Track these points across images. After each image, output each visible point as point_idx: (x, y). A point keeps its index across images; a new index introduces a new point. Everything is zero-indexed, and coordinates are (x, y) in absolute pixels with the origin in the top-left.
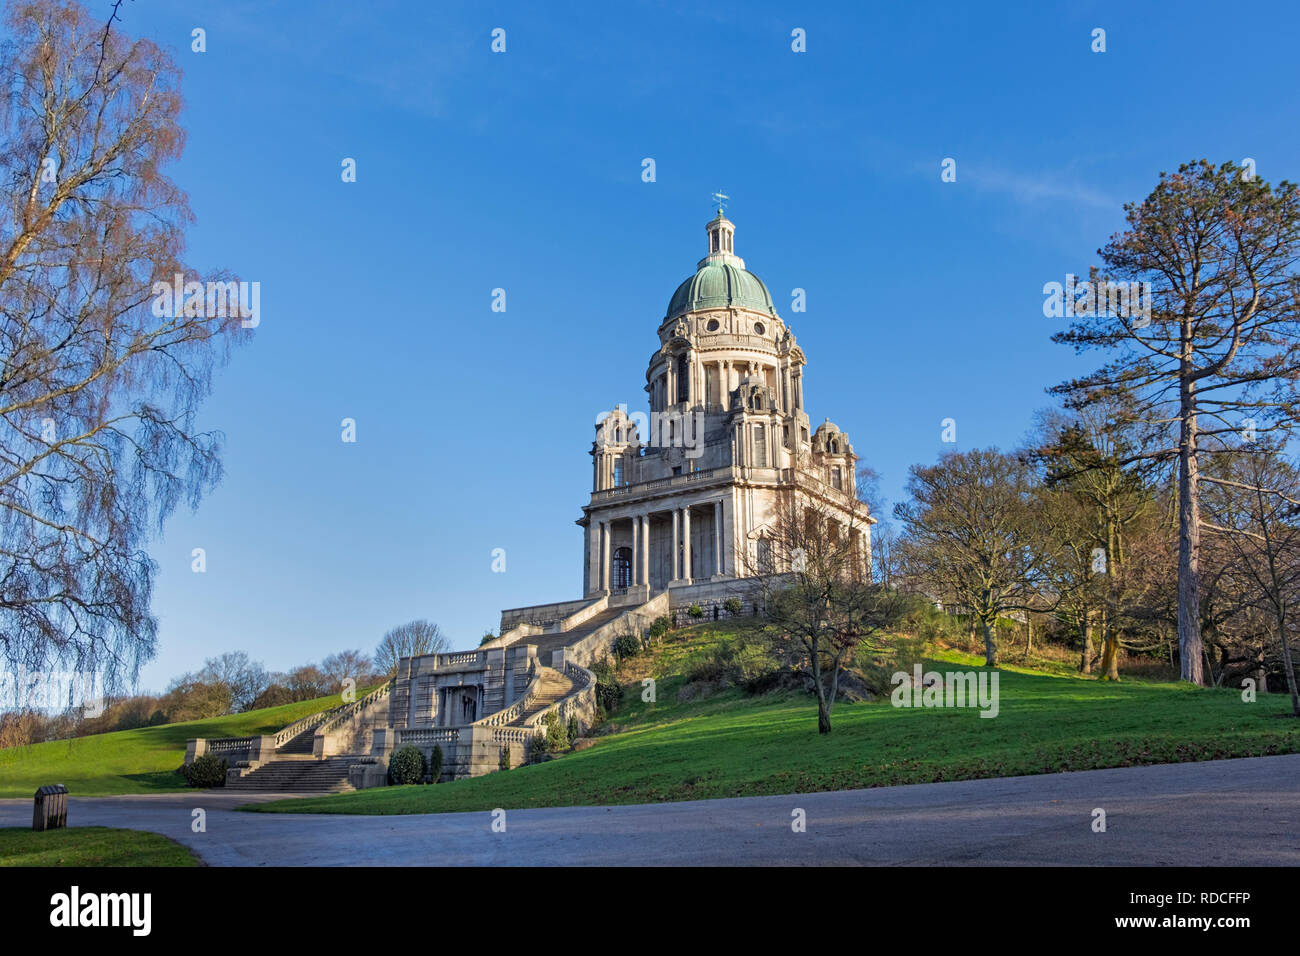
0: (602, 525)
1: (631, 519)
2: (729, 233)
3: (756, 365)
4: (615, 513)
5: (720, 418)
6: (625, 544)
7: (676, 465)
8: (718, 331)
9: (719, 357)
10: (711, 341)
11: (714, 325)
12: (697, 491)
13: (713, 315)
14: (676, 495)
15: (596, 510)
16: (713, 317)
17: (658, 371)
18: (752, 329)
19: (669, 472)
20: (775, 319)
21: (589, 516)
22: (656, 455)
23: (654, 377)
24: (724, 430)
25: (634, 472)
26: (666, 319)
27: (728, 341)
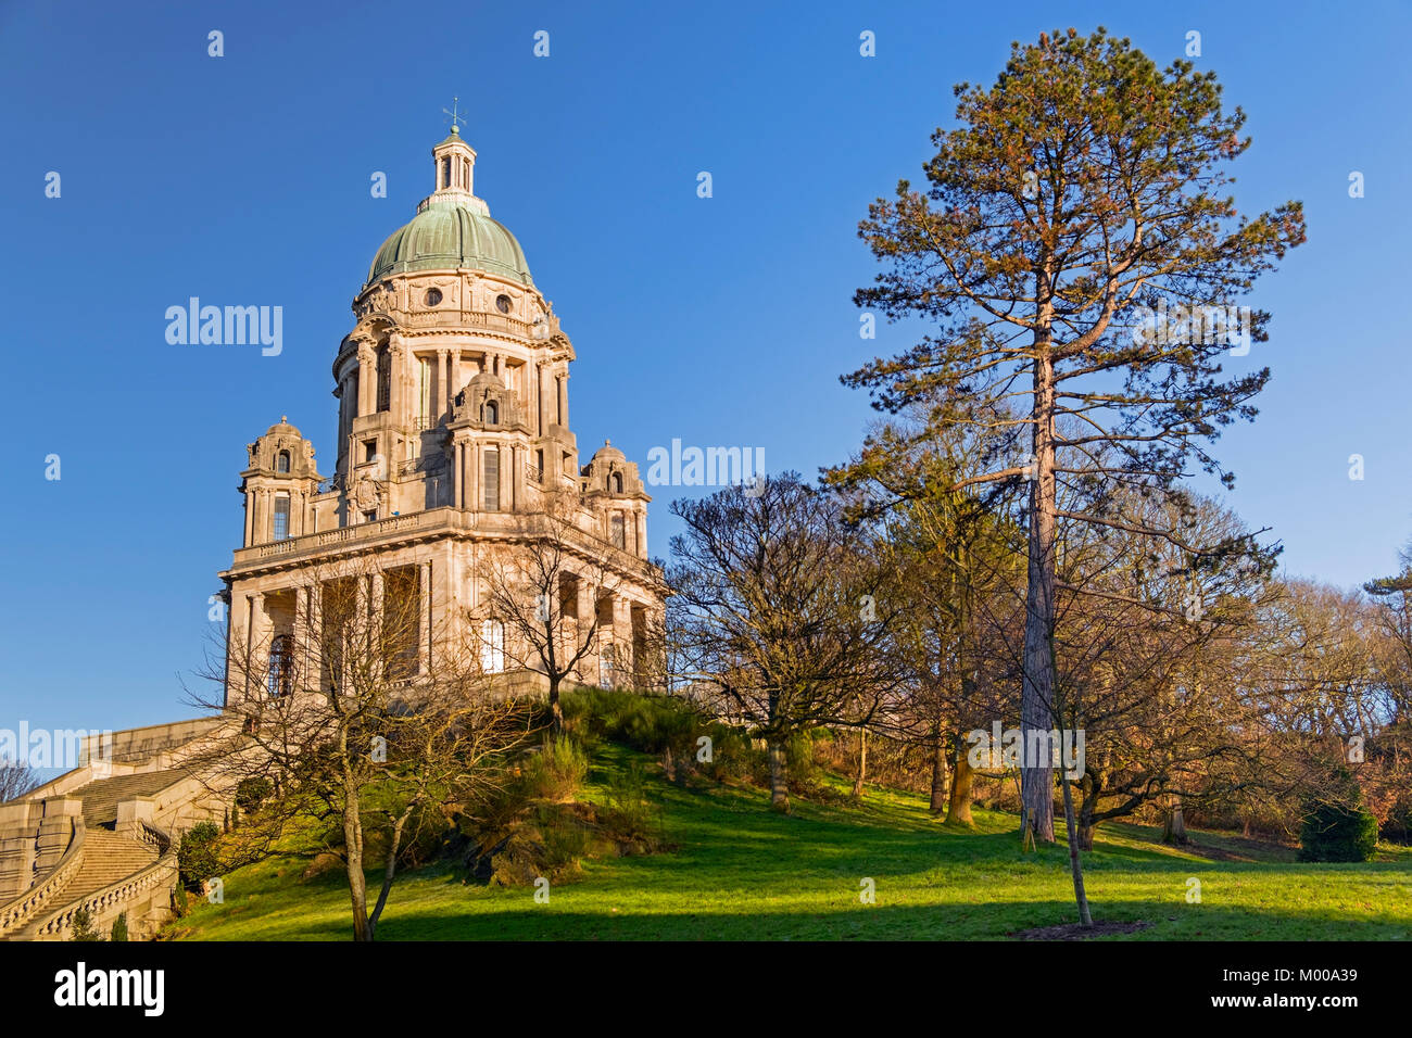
0: (250, 599)
2: (466, 161)
3: (496, 358)
4: (272, 581)
7: (367, 507)
8: (440, 306)
9: (441, 344)
10: (430, 319)
11: (435, 295)
12: (394, 547)
13: (433, 282)
14: (361, 553)
15: (241, 577)
16: (434, 286)
17: (348, 366)
18: (493, 306)
19: (358, 518)
20: (528, 291)
21: (231, 587)
23: (343, 374)
24: (442, 454)
27: (454, 321)
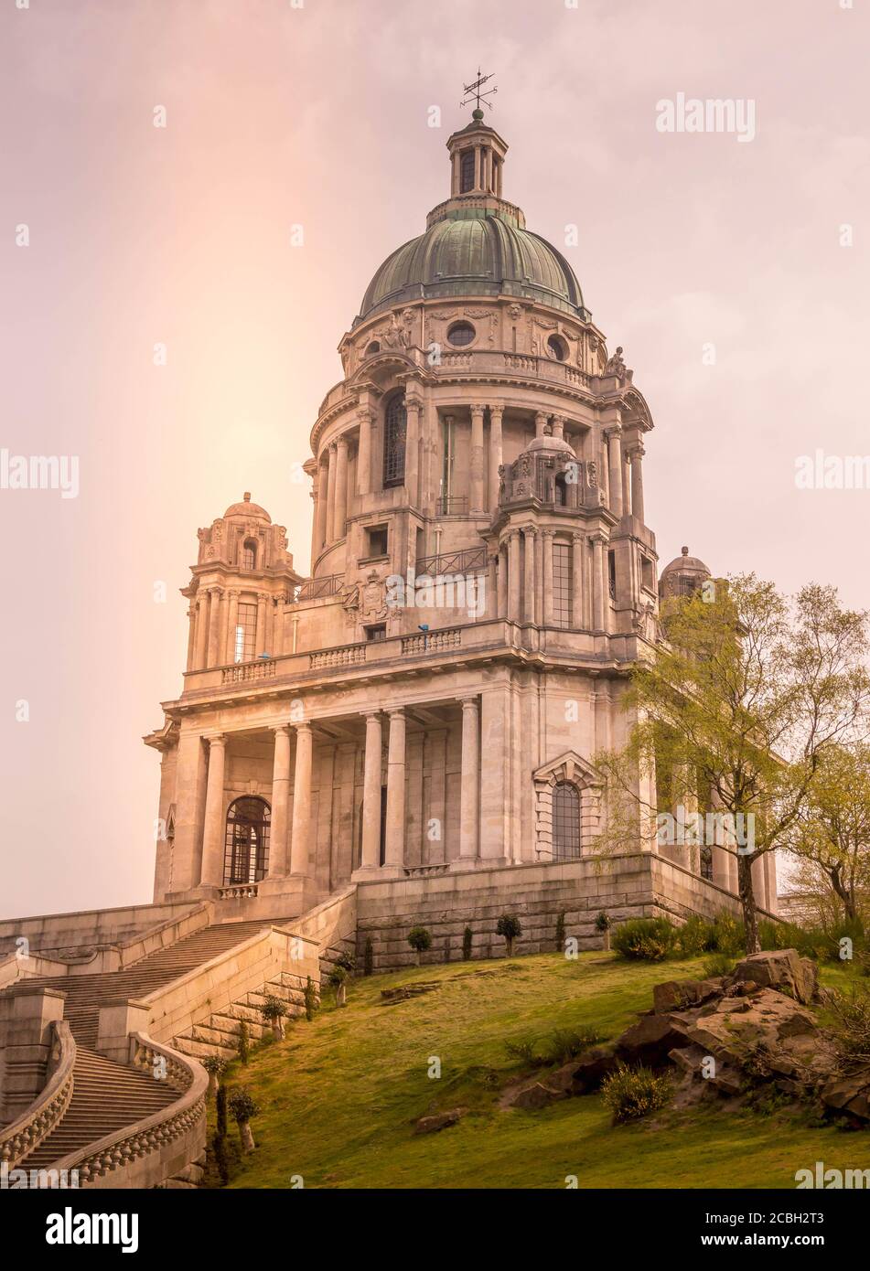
0: (206, 744)
1: (273, 732)
2: (494, 156)
3: (550, 421)
4: (237, 718)
5: (472, 525)
6: (253, 788)
7: (373, 620)
8: (473, 346)
10: (462, 363)
11: (464, 331)
12: (423, 675)
13: (460, 314)
14: (375, 682)
15: (192, 712)
16: (461, 318)
18: (544, 350)
19: (357, 635)
21: (177, 724)
22: (329, 601)
23: (329, 439)
24: (483, 550)
25: (279, 633)
26: (359, 320)
27: (494, 366)
